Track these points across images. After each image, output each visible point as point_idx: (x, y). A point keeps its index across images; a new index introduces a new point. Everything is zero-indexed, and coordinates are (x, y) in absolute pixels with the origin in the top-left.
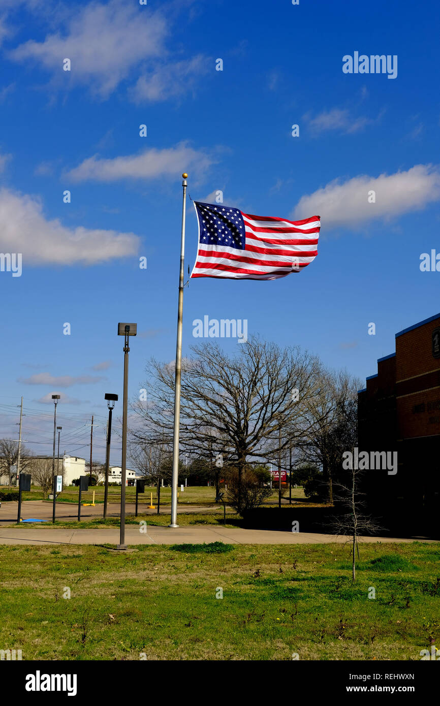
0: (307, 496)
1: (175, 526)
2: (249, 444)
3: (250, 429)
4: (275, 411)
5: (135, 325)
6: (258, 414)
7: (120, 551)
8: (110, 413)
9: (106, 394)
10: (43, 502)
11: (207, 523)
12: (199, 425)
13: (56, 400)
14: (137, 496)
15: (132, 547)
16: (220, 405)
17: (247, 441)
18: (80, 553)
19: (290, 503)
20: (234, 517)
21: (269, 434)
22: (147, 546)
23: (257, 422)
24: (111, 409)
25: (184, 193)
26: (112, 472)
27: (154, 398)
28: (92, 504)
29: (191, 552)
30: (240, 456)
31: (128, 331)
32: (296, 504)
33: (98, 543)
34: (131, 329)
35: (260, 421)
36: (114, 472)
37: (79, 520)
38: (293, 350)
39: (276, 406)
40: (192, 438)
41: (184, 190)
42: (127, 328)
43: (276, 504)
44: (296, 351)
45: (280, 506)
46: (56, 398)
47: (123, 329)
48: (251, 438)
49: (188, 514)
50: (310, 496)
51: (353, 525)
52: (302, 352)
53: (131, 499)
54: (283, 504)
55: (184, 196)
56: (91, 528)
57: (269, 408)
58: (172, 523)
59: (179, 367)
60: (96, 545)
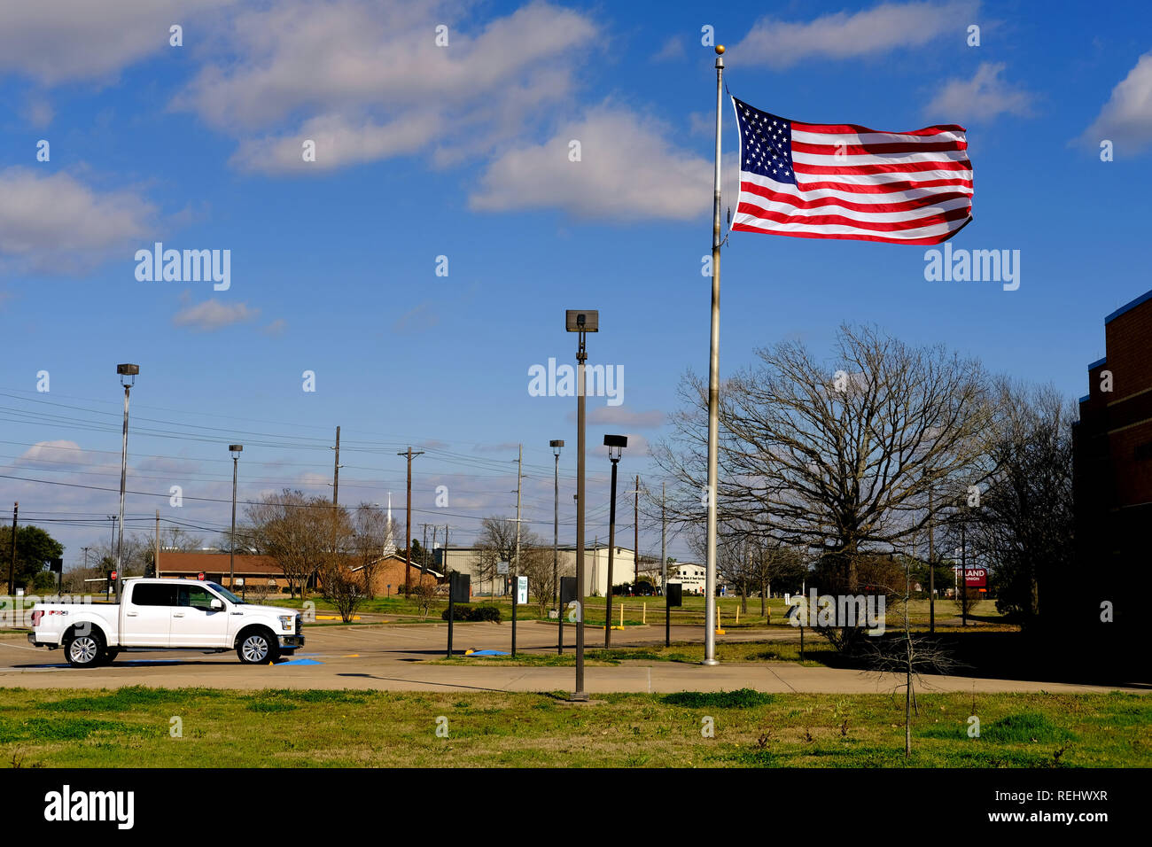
0: (1000, 612)
1: (712, 662)
2: (861, 519)
3: (863, 495)
4: (907, 460)
5: (595, 314)
6: (876, 468)
7: (575, 703)
8: (614, 468)
9: (606, 436)
10: (538, 623)
11: (777, 658)
12: (778, 488)
13: (557, 449)
14: (668, 610)
15: (601, 697)
16: (811, 453)
17: (859, 515)
18: (504, 706)
19: (964, 625)
20: (820, 648)
21: (899, 502)
22: (626, 695)
23: (875, 482)
24: (615, 461)
25: (718, 81)
26: (682, 573)
27: (693, 440)
28: (619, 627)
29: (693, 707)
30: (846, 541)
31: (583, 324)
32: (975, 626)
33: (544, 690)
34: (588, 320)
35: (880, 479)
36: (685, 573)
37: (560, 652)
38: (933, 352)
39: (906, 453)
40: (762, 511)
41: (718, 74)
42: (581, 318)
43: (925, 626)
44: (937, 352)
45: (932, 629)
46: (557, 446)
47: (574, 321)
48: (866, 508)
49: (757, 643)
50: (1006, 613)
51: (906, 658)
52: (949, 356)
53: (694, 617)
54: (938, 626)
55: (718, 85)
56: (566, 665)
57: (895, 456)
58: (706, 658)
59: (715, 386)
60: (539, 693)
